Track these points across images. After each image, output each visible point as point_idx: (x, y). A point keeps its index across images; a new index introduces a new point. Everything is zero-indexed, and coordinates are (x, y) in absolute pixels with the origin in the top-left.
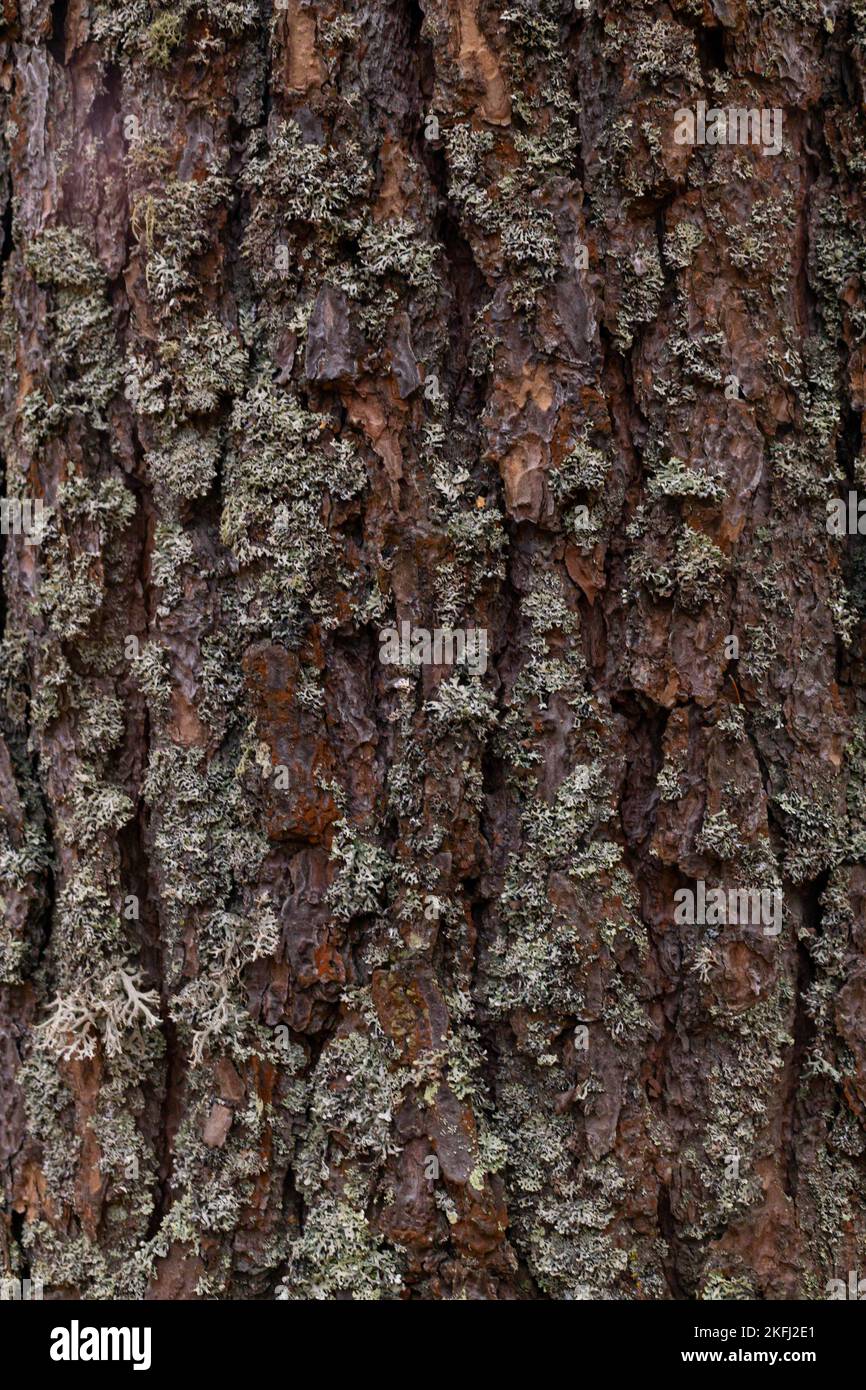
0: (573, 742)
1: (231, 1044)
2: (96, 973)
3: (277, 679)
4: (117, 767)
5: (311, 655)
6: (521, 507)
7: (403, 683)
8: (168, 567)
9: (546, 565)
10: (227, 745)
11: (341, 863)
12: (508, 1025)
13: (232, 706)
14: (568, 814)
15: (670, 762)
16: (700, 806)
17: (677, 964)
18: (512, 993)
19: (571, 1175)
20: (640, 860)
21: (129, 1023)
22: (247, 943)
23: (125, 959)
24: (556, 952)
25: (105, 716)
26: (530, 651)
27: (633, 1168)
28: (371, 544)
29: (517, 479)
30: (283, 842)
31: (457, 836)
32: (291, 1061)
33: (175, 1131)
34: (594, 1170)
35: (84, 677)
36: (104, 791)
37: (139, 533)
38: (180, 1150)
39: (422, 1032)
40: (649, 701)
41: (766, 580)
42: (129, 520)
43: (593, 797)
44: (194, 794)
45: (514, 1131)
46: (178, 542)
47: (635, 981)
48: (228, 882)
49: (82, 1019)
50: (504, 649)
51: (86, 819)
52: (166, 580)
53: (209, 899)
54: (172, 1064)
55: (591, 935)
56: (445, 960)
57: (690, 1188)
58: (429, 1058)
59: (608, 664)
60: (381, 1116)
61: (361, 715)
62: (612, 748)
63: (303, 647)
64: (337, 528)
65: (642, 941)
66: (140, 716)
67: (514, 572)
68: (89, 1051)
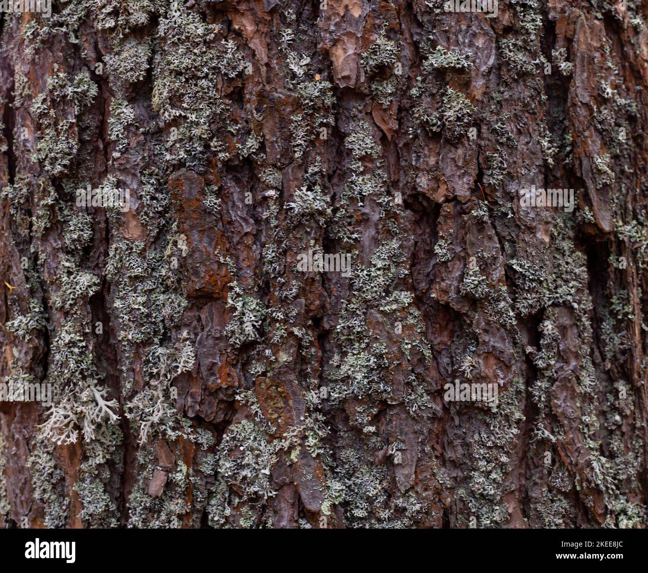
0: (380, 226)
1: (165, 430)
2: (77, 389)
3: (190, 193)
4: (88, 259)
5: (211, 177)
6: (344, 78)
7: (271, 193)
8: (120, 127)
9: (360, 116)
10: (158, 240)
11: (234, 309)
12: (344, 410)
13: (161, 214)
14: (378, 273)
15: (442, 237)
16: (462, 266)
17: (450, 369)
18: (345, 388)
19: (386, 505)
20: (424, 304)
21: (99, 420)
22: (174, 364)
23: (96, 381)
24: (373, 359)
25: (80, 225)
26: (352, 171)
27: (425, 498)
28: (248, 106)
29: (341, 60)
30: (197, 298)
31: (308, 288)
32: (204, 441)
33: (130, 493)
34: (401, 500)
35: (66, 202)
36: (80, 274)
37: (100, 107)
38: (134, 504)
39: (288, 415)
40: (427, 199)
41: (499, 124)
42: (93, 99)
43: (394, 262)
44: (138, 271)
45: (349, 479)
46: (125, 110)
47: (424, 380)
48: (161, 327)
49: (69, 419)
50: (334, 172)
51: (69, 291)
52: (118, 135)
53: (150, 338)
54: (127, 450)
55: (395, 349)
56: (302, 371)
57: (462, 513)
58: (293, 431)
59: (401, 179)
60: (263, 471)
61: (245, 215)
62: (405, 231)
63: (206, 172)
64: (227, 96)
65: (427, 353)
66: (103, 225)
67: (340, 122)
68: (73, 439)
